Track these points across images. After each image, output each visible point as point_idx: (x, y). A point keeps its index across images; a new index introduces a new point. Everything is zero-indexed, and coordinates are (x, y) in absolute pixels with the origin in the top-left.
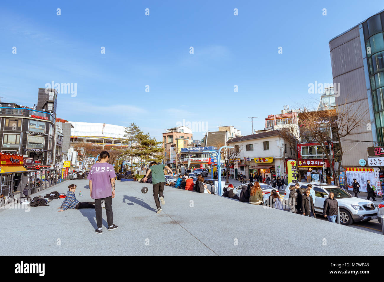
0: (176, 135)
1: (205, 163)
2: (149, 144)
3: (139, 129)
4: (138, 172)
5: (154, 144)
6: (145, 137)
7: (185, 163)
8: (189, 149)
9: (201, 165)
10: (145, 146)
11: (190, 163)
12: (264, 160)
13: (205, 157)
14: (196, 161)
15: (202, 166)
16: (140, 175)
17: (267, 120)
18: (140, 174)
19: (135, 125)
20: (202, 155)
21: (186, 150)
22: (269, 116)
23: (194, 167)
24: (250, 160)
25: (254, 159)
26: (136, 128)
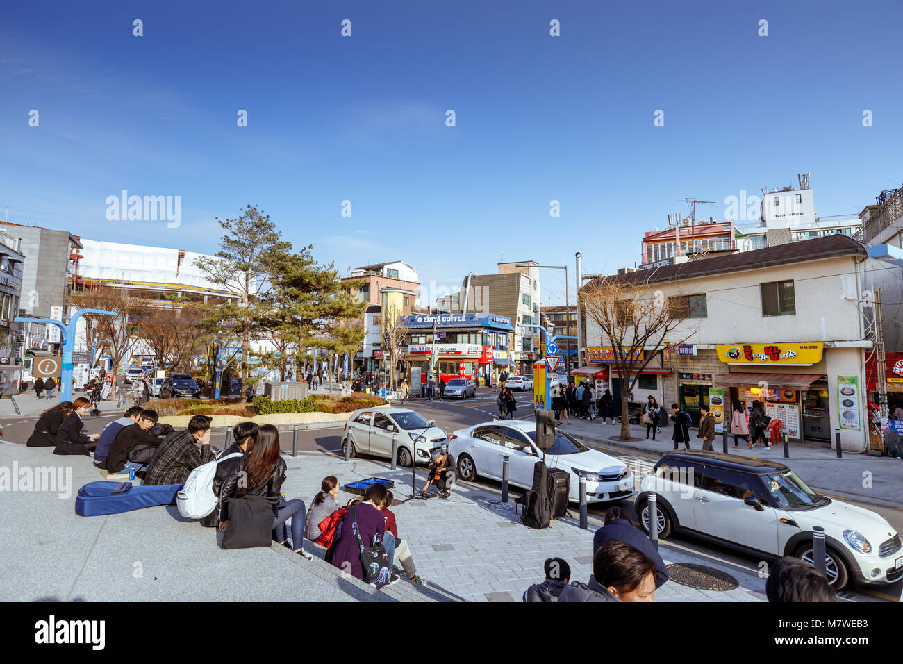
0: (376, 283)
1: (471, 361)
2: (314, 283)
3: (276, 230)
4: (268, 387)
5: (328, 288)
6: (296, 261)
7: (410, 359)
8: (420, 320)
9: (461, 365)
10: (295, 290)
11: (436, 360)
12: (773, 352)
13: (469, 342)
14: (448, 352)
15: (463, 369)
16: (273, 400)
17: (647, 242)
18: (276, 398)
19: (261, 214)
20: (459, 337)
21: (413, 321)
22: (647, 233)
23: (440, 372)
24: (695, 353)
25: (715, 350)
26: (262, 225)
